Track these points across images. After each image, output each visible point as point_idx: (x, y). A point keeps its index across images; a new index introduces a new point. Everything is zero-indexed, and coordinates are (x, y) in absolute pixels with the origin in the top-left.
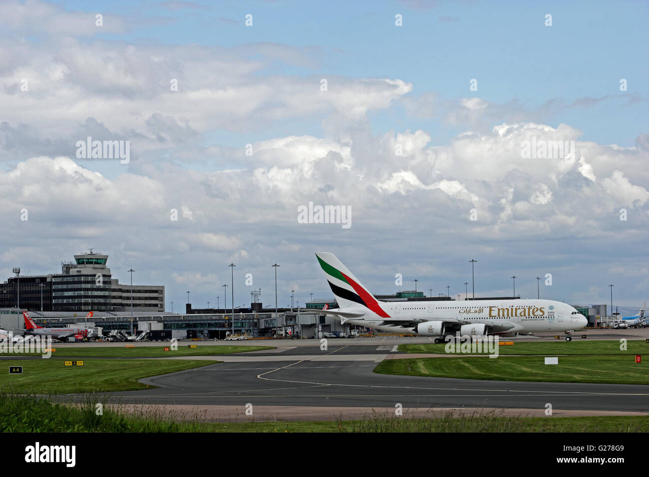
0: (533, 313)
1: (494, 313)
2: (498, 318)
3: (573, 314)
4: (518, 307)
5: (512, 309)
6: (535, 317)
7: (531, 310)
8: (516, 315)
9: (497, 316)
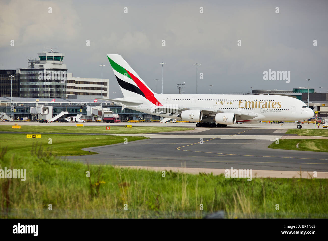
0: (273, 106)
1: (243, 105)
2: (246, 109)
3: (303, 107)
4: (261, 101)
5: (256, 102)
6: (274, 109)
7: (271, 104)
8: (259, 107)
9: (245, 108)
